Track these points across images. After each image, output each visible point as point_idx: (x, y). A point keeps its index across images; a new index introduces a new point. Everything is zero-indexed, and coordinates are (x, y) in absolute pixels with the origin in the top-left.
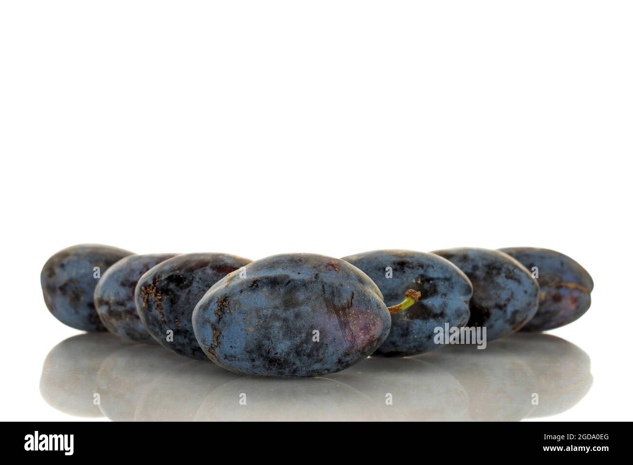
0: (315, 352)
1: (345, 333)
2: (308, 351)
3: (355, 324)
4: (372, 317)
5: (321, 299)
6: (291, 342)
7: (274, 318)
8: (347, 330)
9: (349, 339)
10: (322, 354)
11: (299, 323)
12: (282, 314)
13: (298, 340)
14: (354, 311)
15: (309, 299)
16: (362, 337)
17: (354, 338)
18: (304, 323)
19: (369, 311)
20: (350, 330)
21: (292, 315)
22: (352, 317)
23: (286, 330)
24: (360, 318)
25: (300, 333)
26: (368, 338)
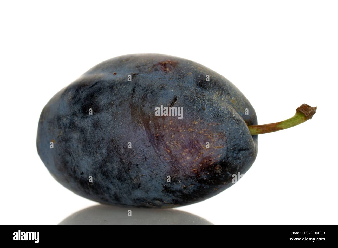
0: (125, 175)
1: (159, 150)
2: (115, 172)
3: (174, 139)
4: (202, 132)
5: (127, 104)
6: (93, 160)
7: (72, 128)
8: (161, 147)
9: (168, 159)
10: (136, 178)
11: (99, 135)
12: (80, 123)
13: (99, 157)
14: (170, 122)
15: (111, 104)
16: (188, 158)
17: (175, 159)
18: (103, 135)
19: (196, 123)
20: (167, 147)
21: (90, 124)
22: (168, 129)
23: (84, 143)
24: (181, 131)
25: (100, 148)
26: (200, 161)
